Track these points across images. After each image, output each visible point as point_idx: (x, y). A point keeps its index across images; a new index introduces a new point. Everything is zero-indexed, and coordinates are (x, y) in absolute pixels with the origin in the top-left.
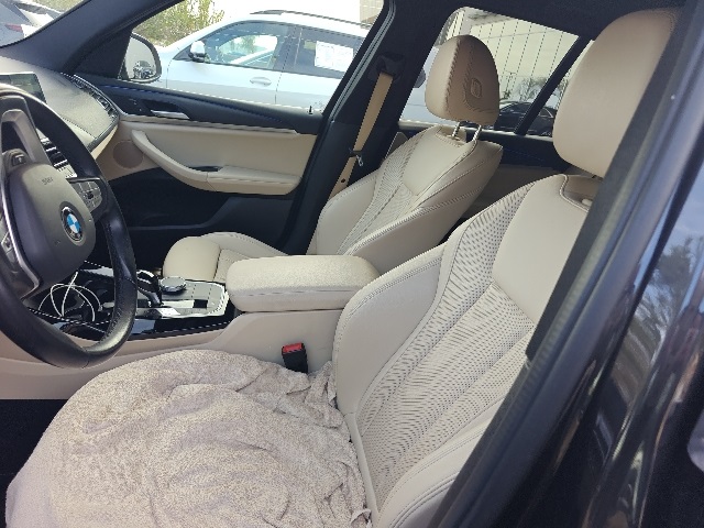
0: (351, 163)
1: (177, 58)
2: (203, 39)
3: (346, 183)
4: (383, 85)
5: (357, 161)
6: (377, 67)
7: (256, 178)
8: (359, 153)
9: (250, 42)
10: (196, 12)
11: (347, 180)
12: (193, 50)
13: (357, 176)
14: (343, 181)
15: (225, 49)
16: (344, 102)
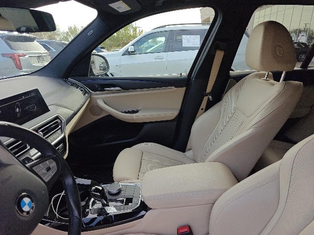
0: (205, 99)
1: (124, 55)
2: (133, 45)
3: (204, 110)
4: (219, 56)
5: (209, 98)
6: (215, 47)
7: (152, 114)
8: (209, 94)
9: (155, 40)
10: (132, 33)
11: (204, 109)
12: (129, 50)
13: (210, 105)
14: (202, 109)
15: (145, 45)
16: (198, 68)
